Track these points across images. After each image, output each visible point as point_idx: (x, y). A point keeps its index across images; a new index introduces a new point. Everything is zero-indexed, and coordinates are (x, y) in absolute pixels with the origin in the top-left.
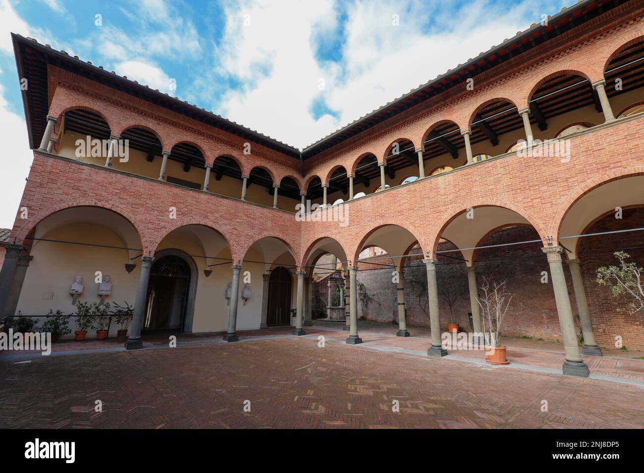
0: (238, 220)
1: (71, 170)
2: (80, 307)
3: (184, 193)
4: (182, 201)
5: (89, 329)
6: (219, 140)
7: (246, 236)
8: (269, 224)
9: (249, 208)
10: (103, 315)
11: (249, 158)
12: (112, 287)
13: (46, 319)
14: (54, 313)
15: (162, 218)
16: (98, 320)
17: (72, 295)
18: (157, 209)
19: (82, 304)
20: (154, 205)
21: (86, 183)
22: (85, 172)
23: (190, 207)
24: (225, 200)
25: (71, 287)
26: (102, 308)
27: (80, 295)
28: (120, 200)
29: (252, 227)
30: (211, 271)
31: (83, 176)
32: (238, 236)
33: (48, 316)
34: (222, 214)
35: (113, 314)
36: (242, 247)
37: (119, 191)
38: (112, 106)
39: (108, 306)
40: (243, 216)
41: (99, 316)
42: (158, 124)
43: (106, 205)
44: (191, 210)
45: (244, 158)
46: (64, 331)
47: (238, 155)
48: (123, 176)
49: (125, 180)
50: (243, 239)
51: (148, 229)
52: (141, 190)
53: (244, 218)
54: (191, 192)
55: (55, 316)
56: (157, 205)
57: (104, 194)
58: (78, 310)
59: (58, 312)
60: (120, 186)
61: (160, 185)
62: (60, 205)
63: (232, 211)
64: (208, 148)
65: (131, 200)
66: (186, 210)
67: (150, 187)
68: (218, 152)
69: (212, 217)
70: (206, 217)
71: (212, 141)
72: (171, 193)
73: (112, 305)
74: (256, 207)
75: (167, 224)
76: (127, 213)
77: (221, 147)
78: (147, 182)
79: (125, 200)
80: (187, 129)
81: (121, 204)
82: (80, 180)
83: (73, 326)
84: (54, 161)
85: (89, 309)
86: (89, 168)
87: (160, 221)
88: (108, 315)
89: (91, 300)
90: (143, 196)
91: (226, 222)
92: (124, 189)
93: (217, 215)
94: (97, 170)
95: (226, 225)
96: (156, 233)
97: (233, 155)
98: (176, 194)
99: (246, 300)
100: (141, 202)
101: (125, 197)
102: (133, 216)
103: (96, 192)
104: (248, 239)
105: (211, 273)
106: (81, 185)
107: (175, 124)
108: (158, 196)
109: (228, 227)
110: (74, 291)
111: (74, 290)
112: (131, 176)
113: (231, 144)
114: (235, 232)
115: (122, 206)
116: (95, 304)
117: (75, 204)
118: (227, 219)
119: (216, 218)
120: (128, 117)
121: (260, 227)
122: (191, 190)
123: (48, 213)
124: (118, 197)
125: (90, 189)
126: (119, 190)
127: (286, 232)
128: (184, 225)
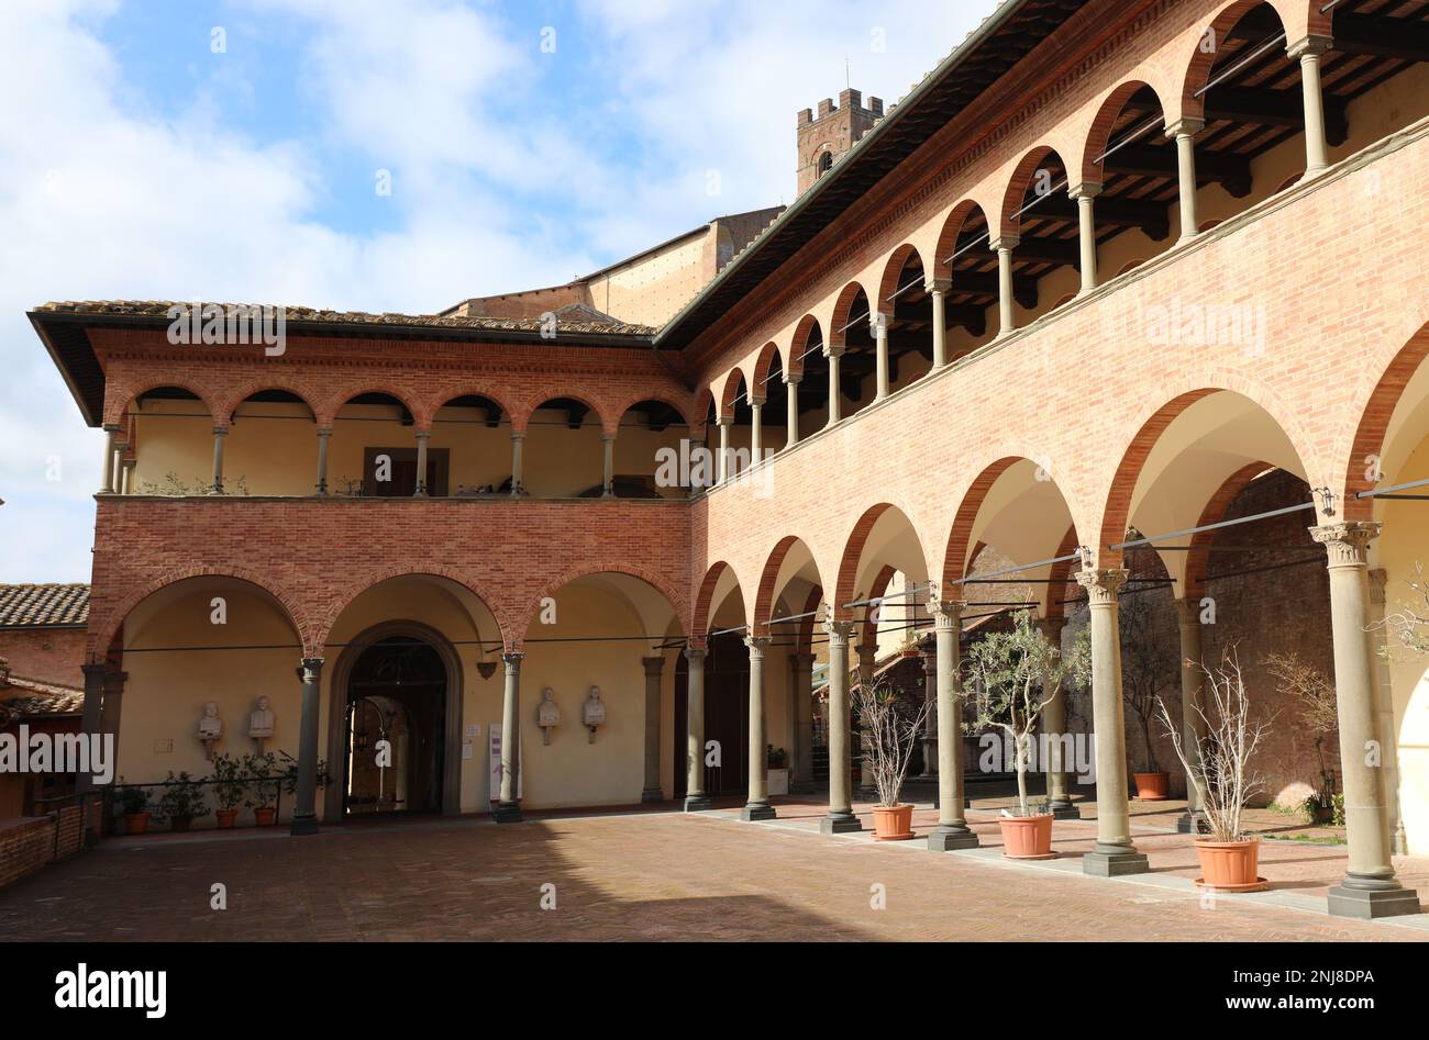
0: (506, 548)
1: (156, 517)
2: (220, 763)
3: (370, 511)
4: (369, 531)
5: (240, 806)
6: (439, 366)
7: (529, 583)
8: (591, 541)
9: (530, 512)
10: (263, 777)
11: (523, 386)
12: (275, 719)
13: (166, 790)
14: (177, 777)
15: (330, 574)
16: (255, 789)
17: (204, 741)
18: (319, 557)
19: (220, 759)
20: (311, 550)
21: (185, 534)
22: (178, 514)
23: (386, 541)
24: (468, 505)
25: (199, 726)
26: (260, 763)
27: (218, 740)
28: (247, 554)
29: (543, 555)
30: (495, 664)
31: (178, 523)
32: (508, 584)
33: (167, 784)
34: (462, 540)
35: (282, 775)
36: (520, 611)
37: (241, 538)
38: (205, 366)
39: (271, 760)
40: (518, 535)
41: (255, 780)
42: (299, 372)
43: (224, 570)
44: (390, 546)
45: (509, 388)
46: (197, 810)
47: (493, 386)
48: (246, 505)
49: (252, 511)
50: (520, 590)
51: (307, 602)
52: (284, 525)
53: (521, 540)
54: (387, 505)
55: (177, 783)
56: (318, 550)
57: (216, 548)
58: (215, 771)
59: (184, 776)
60: (242, 526)
61: (319, 505)
62: (149, 585)
63: (488, 530)
64: (414, 392)
65: (267, 550)
66: (380, 547)
67: (300, 514)
68: (441, 393)
69: (437, 553)
70: (426, 555)
71: (422, 373)
72: (344, 518)
73: (278, 756)
74: (549, 506)
75: (342, 585)
76: (261, 578)
77: (446, 381)
78: (292, 505)
79: (256, 553)
80: (360, 363)
81: (250, 561)
82: (173, 532)
83: (211, 801)
84: (127, 507)
85: (235, 767)
86: (184, 504)
87: (326, 582)
88: (272, 778)
89: (237, 751)
90: (288, 537)
91: (475, 557)
92: (250, 532)
93: (451, 545)
94: (197, 507)
95: (473, 564)
96: (323, 609)
97: (478, 390)
98: (354, 518)
99: (593, 729)
100: (286, 550)
101: (255, 547)
102: (275, 583)
103: (203, 548)
104: (534, 589)
105: (494, 668)
106: (175, 541)
107: (334, 362)
108: (319, 531)
109: (481, 568)
110: (205, 734)
111: (204, 732)
112: (260, 502)
113: (470, 365)
114: (498, 576)
115: (252, 566)
116: (246, 757)
117: (172, 579)
118: (475, 551)
119: (450, 553)
120: (238, 377)
121: (564, 553)
122: (386, 501)
123: (132, 603)
124: (241, 549)
125: (193, 544)
126: (242, 534)
127: (642, 554)
128: (378, 581)
